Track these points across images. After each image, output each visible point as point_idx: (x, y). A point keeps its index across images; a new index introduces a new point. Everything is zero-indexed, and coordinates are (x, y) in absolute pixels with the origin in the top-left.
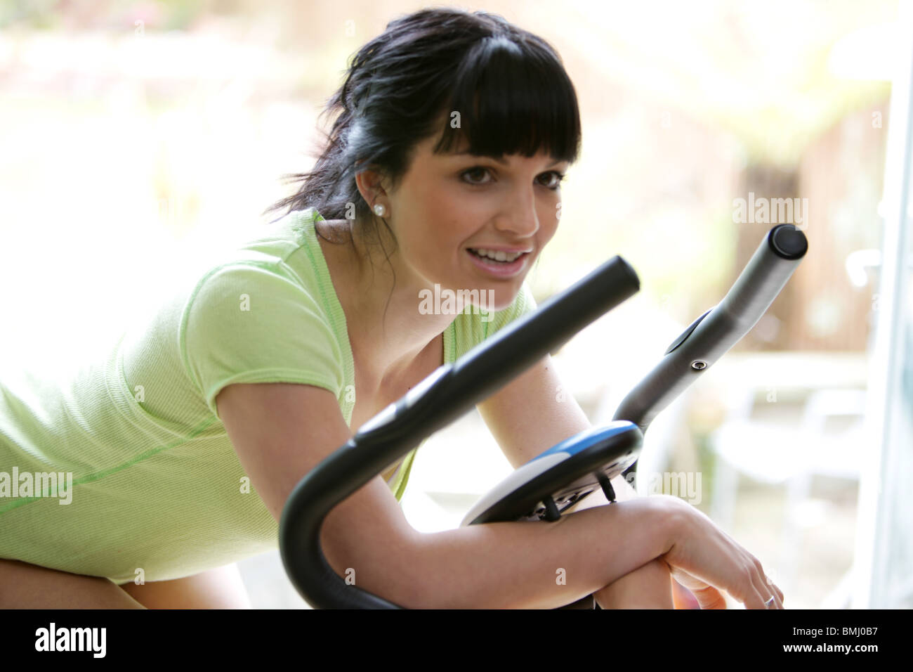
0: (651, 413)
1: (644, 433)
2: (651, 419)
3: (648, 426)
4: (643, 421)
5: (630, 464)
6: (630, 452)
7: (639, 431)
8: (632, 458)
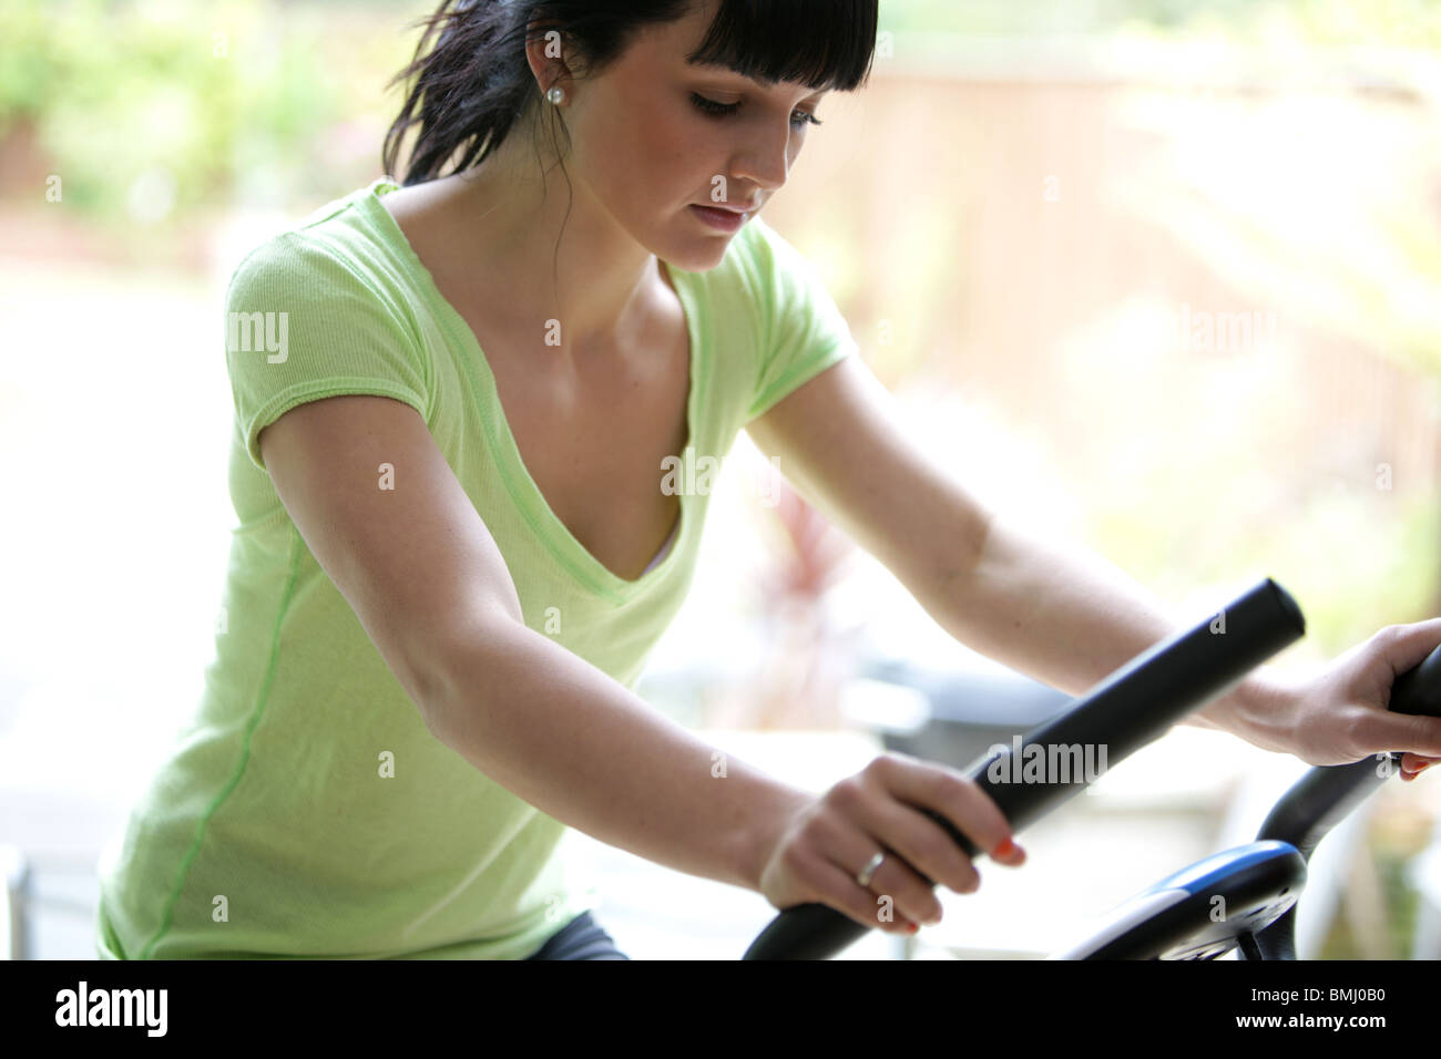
0: (1319, 828)
1: (1307, 859)
2: (1318, 838)
3: (1314, 847)
4: (1307, 841)
5: (1284, 909)
6: (1285, 891)
7: (1300, 857)
8: (1288, 899)
